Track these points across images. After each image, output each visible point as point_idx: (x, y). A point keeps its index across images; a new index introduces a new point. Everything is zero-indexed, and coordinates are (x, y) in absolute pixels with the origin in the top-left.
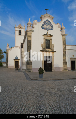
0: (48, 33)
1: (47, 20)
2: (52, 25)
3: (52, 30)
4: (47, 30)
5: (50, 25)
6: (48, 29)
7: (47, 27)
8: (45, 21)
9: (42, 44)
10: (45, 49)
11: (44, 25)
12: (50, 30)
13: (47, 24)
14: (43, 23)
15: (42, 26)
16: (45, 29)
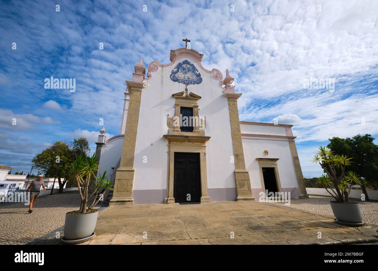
1: (186, 62)
2: (198, 73)
3: (198, 83)
4: (184, 83)
5: (193, 72)
6: (187, 82)
7: (186, 78)
8: (180, 64)
9: (171, 119)
10: (178, 131)
11: (177, 72)
12: (194, 84)
13: (187, 70)
14: (175, 68)
15: (172, 75)
16: (180, 81)
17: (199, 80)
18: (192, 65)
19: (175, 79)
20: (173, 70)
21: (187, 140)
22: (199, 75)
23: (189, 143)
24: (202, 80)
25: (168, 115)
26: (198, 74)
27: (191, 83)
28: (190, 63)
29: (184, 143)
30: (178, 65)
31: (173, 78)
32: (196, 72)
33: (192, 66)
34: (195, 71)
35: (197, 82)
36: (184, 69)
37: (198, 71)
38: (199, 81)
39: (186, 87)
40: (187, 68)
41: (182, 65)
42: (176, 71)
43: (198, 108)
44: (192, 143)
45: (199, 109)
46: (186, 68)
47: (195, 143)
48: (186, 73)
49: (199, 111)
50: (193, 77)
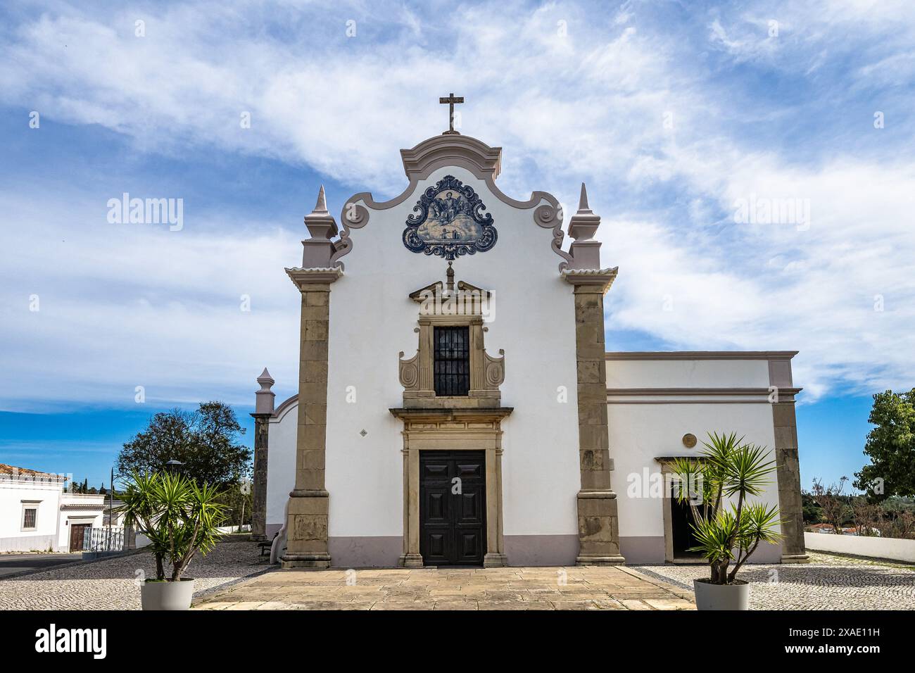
0: (450, 274)
1: (449, 183)
2: (484, 213)
3: (484, 249)
4: (443, 253)
5: (471, 213)
6: (450, 250)
7: (450, 236)
8: (430, 190)
9: (410, 363)
10: (427, 396)
11: (423, 221)
12: (472, 252)
13: (450, 211)
14: (415, 209)
15: (408, 233)
16: (432, 247)
17: (487, 238)
18: (468, 188)
19: (416, 245)
20: (411, 217)
21: (450, 418)
22: (489, 221)
23: (456, 426)
24: (496, 238)
25: (402, 354)
26: (484, 217)
27: (465, 251)
28: (461, 183)
29: (442, 426)
30: (423, 197)
31: (412, 241)
32: (480, 211)
33: (467, 193)
34: (475, 209)
35: (481, 244)
36: (443, 205)
37: (484, 208)
38: (487, 240)
39: (450, 264)
40: (451, 201)
41: (436, 193)
42: (420, 216)
43: (483, 327)
44: (463, 425)
45: (486, 330)
46: (450, 203)
47: (471, 426)
48: (448, 219)
49: (485, 333)
50: (470, 230)
